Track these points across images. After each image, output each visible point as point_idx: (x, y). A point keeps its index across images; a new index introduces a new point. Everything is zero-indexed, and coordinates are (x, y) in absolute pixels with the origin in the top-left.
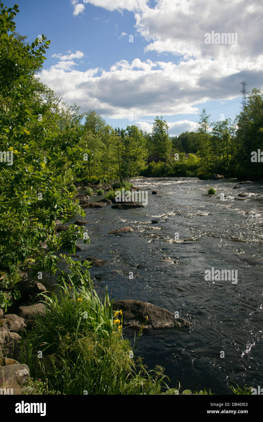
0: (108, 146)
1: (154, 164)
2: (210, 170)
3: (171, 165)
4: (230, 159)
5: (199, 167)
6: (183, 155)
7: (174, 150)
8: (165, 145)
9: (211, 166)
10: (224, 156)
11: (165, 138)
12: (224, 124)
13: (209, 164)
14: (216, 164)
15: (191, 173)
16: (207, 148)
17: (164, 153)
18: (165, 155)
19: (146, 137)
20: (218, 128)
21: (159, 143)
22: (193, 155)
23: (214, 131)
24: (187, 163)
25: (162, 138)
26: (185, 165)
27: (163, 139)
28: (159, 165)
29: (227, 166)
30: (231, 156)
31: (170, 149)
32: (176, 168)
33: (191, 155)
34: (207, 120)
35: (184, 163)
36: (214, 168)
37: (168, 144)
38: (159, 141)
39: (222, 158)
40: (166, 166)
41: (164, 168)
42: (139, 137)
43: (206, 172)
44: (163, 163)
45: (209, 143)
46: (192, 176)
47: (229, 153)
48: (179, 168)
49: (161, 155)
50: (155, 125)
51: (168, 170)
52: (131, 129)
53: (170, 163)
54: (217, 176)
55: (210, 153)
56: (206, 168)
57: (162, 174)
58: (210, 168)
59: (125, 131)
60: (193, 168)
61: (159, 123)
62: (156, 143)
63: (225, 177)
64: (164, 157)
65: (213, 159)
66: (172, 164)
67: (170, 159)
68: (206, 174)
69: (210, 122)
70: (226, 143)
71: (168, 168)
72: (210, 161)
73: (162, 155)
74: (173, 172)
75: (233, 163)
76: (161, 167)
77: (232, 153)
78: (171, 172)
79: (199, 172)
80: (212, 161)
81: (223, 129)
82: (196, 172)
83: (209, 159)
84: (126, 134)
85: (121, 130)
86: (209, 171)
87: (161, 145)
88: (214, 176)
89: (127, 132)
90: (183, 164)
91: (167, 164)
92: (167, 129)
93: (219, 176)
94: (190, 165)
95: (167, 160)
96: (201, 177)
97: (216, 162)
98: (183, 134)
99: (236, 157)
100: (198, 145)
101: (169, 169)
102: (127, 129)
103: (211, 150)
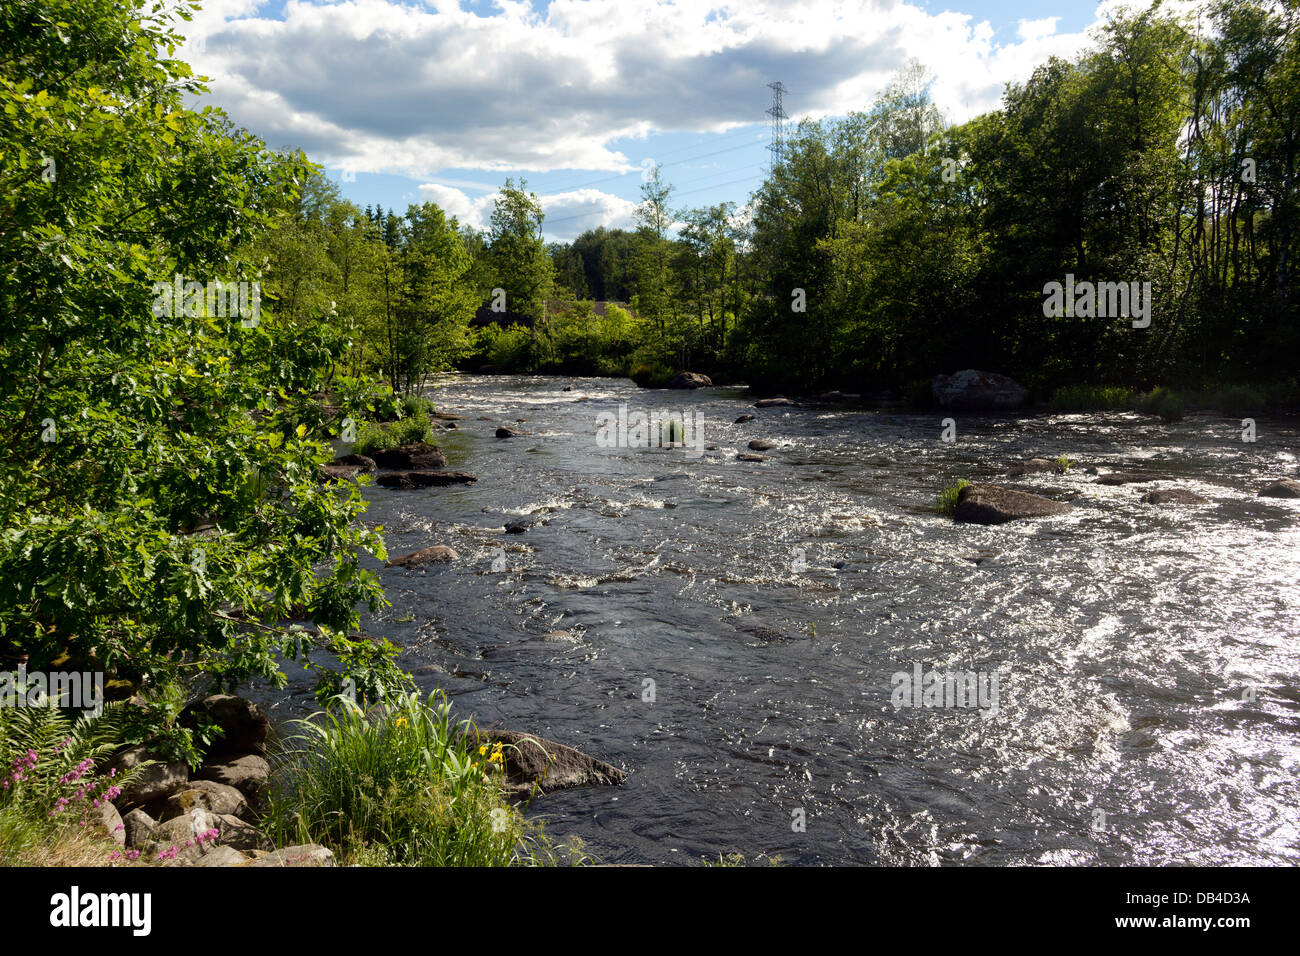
0: (347, 271)
1: (497, 333)
2: (672, 356)
3: (549, 337)
4: (730, 326)
5: (636, 346)
6: (587, 308)
7: (562, 289)
8: (531, 273)
9: (673, 346)
10: (711, 315)
11: (533, 250)
12: (716, 218)
13: (668, 338)
14: (690, 340)
15: (609, 364)
16: (662, 290)
17: (529, 299)
18: (533, 305)
19: (472, 242)
20: (696, 229)
21: (514, 268)
22: (618, 309)
23: (684, 239)
24: (598, 332)
25: (521, 252)
26: (594, 339)
27: (527, 254)
28: (510, 337)
29: (722, 347)
30: (732, 316)
31: (546, 285)
32: (565, 348)
33: (614, 307)
34: (663, 203)
35: (592, 332)
36: (681, 352)
37: (543, 272)
38: (513, 260)
39: (707, 320)
40: (533, 342)
41: (526, 348)
42: (446, 244)
43: (658, 363)
44: (525, 329)
45: (667, 275)
46: (615, 375)
47: (728, 308)
48: (577, 348)
49: (519, 306)
50: (501, 207)
51: (541, 352)
52: (423, 217)
53: (546, 331)
54: (691, 377)
55: (672, 305)
56: (659, 351)
57: (521, 365)
58: (671, 353)
59: (400, 220)
60: (620, 349)
61: (517, 203)
62: (504, 266)
63: (716, 382)
64: (528, 311)
65: (680, 323)
66: (554, 334)
67: (548, 319)
68: (657, 371)
69: (671, 210)
70: (718, 277)
71: (539, 346)
72: (672, 329)
73: (522, 305)
74: (557, 360)
75: (738, 339)
76: (519, 342)
77: (736, 309)
78: (550, 359)
79: (638, 362)
80: (676, 329)
81: (711, 231)
82: (627, 362)
83: (666, 324)
84: (405, 232)
85: (385, 214)
86: (666, 361)
87: (519, 273)
88: (682, 377)
89: (408, 224)
90: (588, 337)
91: (539, 335)
92: (539, 222)
93: (697, 378)
94: (608, 337)
95: (537, 322)
96: (643, 381)
97: (688, 333)
98: (588, 237)
99: (747, 322)
100: (635, 278)
101: (544, 348)
102: (409, 216)
103: (676, 297)
